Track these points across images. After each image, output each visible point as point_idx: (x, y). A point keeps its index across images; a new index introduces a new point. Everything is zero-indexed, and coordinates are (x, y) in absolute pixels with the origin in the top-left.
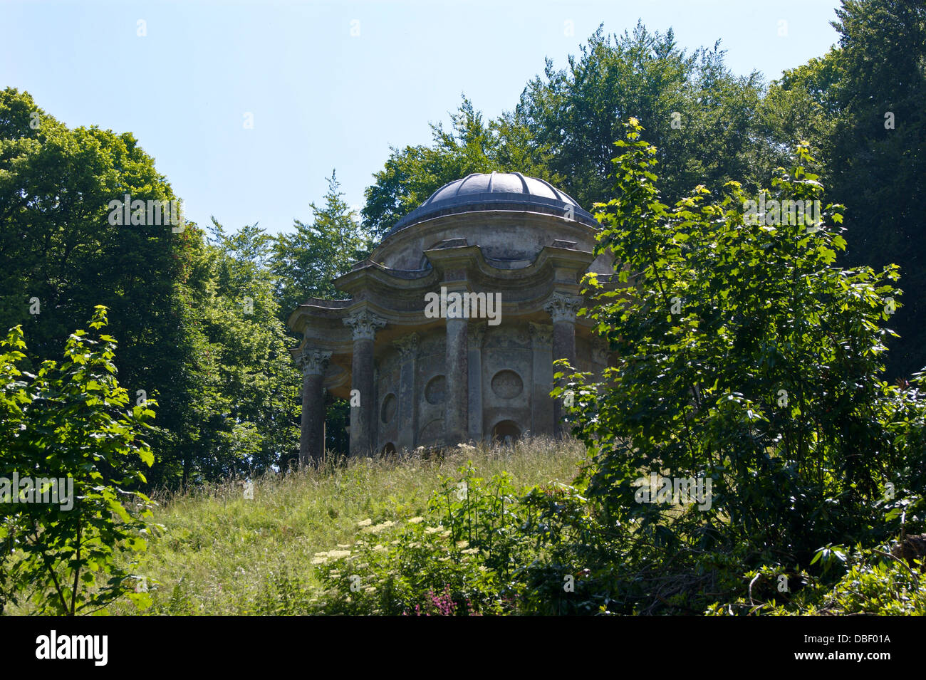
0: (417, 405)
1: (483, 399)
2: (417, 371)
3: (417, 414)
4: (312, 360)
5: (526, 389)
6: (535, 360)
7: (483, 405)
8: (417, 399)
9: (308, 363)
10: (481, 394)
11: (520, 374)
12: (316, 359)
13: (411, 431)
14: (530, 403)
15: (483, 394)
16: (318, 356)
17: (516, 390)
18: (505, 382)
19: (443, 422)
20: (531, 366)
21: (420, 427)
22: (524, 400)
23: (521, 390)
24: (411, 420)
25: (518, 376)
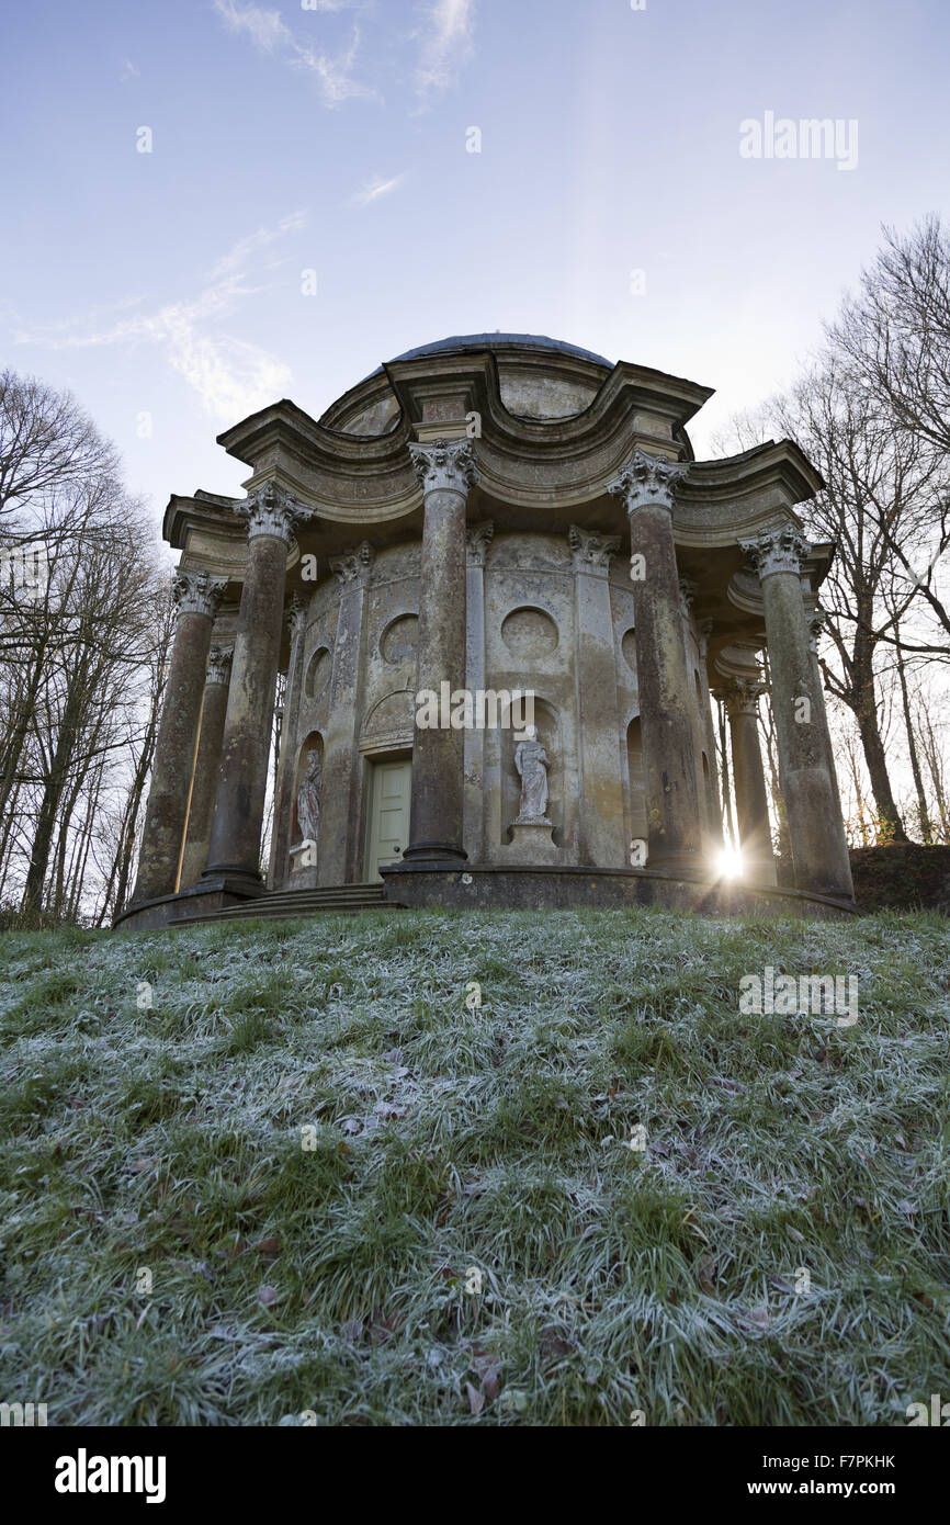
0: (364, 666)
1: (487, 656)
2: (366, 608)
3: (363, 681)
4: (192, 589)
5: (563, 642)
6: (579, 591)
7: (486, 668)
8: (365, 654)
9: (185, 593)
10: (483, 647)
11: (554, 617)
12: (199, 587)
13: (352, 710)
14: (572, 667)
15: (487, 648)
16: (202, 581)
17: (547, 643)
18: (527, 629)
19: (410, 697)
20: (574, 602)
21: (369, 703)
22: (561, 662)
23: (555, 644)
24: (352, 692)
25: (550, 619)
